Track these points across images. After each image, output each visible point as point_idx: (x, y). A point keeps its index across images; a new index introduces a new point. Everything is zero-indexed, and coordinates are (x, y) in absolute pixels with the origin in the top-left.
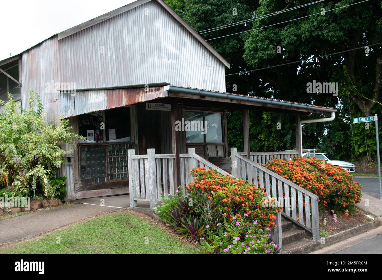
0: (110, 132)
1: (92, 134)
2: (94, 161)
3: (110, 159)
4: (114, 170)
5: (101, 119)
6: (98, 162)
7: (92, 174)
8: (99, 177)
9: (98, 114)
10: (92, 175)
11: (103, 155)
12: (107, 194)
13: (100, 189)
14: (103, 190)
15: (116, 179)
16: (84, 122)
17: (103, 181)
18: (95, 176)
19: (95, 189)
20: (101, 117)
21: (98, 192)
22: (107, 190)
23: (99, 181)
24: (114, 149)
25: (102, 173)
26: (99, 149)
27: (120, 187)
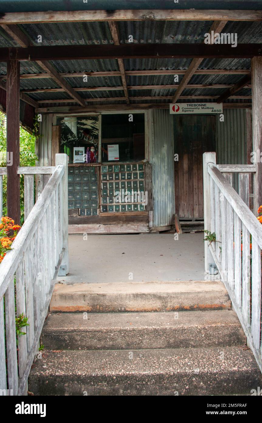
0: (109, 149)
1: (82, 152)
2: (79, 187)
3: (105, 184)
4: (109, 200)
5: (97, 132)
6: (86, 188)
7: (76, 203)
8: (87, 208)
9: (93, 126)
10: (75, 206)
11: (93, 179)
12: (97, 232)
13: (86, 224)
14: (90, 226)
15: (113, 213)
16: (70, 137)
17: (93, 213)
18: (80, 206)
19: (78, 224)
20: (97, 130)
21: (82, 227)
22: (98, 225)
23: (87, 213)
24: (112, 171)
25: (92, 203)
26: (87, 171)
27: (119, 223)
